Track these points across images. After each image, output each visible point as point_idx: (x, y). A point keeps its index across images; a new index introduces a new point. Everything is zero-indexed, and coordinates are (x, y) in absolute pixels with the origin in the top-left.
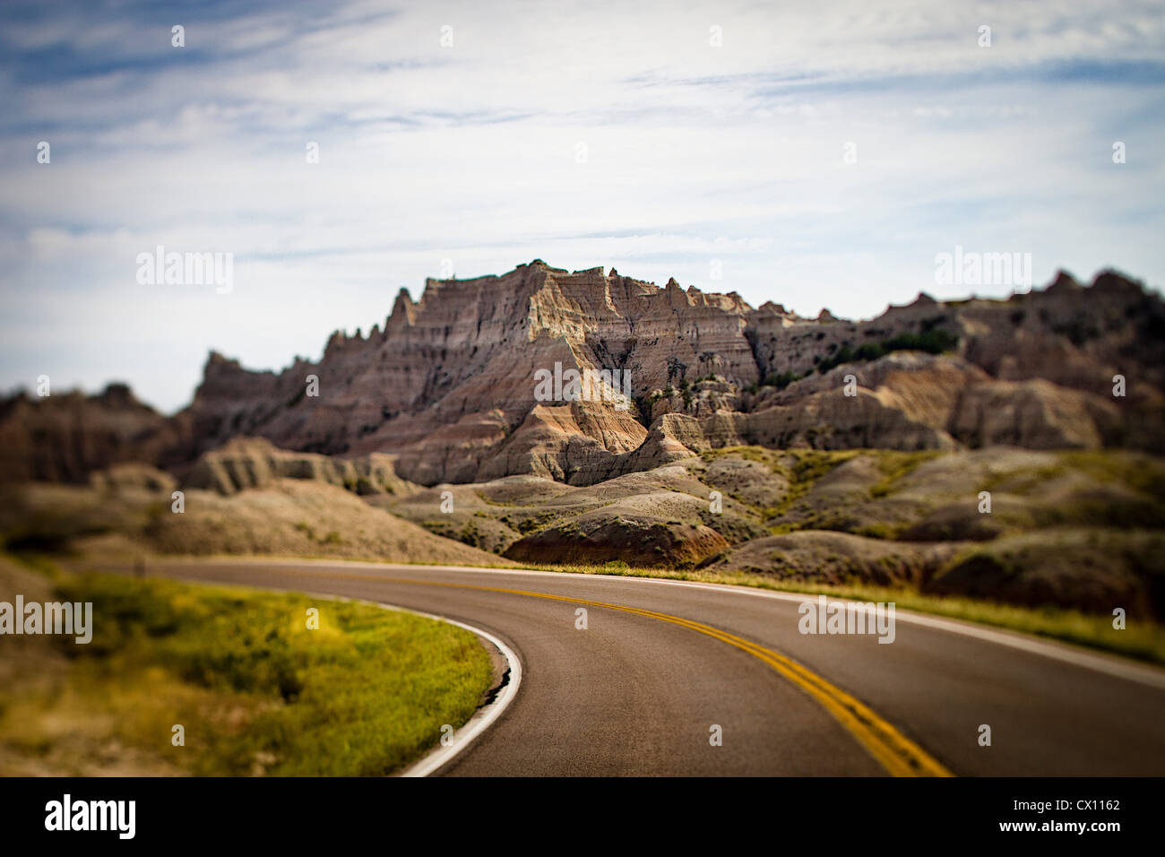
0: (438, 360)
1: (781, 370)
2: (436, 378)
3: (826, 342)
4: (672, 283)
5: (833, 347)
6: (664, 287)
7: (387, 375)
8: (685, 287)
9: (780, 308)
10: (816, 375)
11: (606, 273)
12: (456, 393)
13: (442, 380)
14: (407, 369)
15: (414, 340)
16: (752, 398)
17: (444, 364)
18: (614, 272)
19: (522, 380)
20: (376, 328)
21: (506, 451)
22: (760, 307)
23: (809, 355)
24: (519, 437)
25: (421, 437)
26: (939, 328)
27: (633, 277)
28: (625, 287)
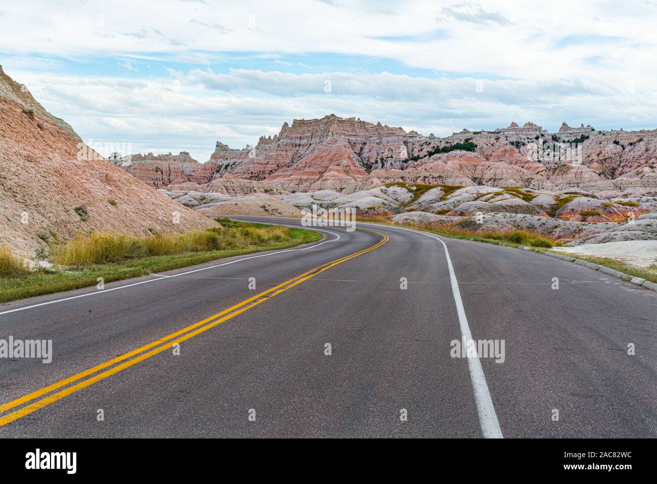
0: (297, 148)
1: (416, 155)
2: (296, 154)
3: (432, 145)
4: (379, 124)
5: (434, 147)
6: (376, 125)
7: (279, 152)
8: (383, 125)
9: (416, 133)
10: (427, 157)
11: (356, 119)
12: (304, 160)
13: (298, 155)
14: (286, 151)
15: (289, 141)
16: (405, 164)
17: (299, 149)
18: (359, 119)
19: (327, 156)
20: (276, 135)
21: (320, 180)
22: (410, 132)
23: (425, 150)
24: (325, 175)
25: (291, 175)
26: (470, 141)
27: (366, 121)
28: (363, 124)
